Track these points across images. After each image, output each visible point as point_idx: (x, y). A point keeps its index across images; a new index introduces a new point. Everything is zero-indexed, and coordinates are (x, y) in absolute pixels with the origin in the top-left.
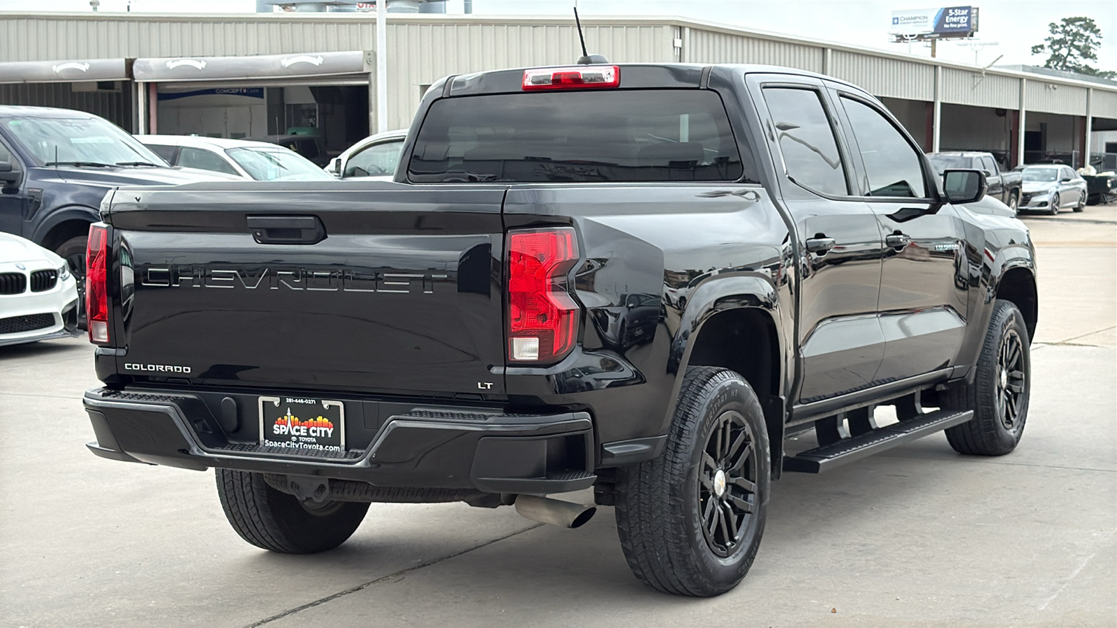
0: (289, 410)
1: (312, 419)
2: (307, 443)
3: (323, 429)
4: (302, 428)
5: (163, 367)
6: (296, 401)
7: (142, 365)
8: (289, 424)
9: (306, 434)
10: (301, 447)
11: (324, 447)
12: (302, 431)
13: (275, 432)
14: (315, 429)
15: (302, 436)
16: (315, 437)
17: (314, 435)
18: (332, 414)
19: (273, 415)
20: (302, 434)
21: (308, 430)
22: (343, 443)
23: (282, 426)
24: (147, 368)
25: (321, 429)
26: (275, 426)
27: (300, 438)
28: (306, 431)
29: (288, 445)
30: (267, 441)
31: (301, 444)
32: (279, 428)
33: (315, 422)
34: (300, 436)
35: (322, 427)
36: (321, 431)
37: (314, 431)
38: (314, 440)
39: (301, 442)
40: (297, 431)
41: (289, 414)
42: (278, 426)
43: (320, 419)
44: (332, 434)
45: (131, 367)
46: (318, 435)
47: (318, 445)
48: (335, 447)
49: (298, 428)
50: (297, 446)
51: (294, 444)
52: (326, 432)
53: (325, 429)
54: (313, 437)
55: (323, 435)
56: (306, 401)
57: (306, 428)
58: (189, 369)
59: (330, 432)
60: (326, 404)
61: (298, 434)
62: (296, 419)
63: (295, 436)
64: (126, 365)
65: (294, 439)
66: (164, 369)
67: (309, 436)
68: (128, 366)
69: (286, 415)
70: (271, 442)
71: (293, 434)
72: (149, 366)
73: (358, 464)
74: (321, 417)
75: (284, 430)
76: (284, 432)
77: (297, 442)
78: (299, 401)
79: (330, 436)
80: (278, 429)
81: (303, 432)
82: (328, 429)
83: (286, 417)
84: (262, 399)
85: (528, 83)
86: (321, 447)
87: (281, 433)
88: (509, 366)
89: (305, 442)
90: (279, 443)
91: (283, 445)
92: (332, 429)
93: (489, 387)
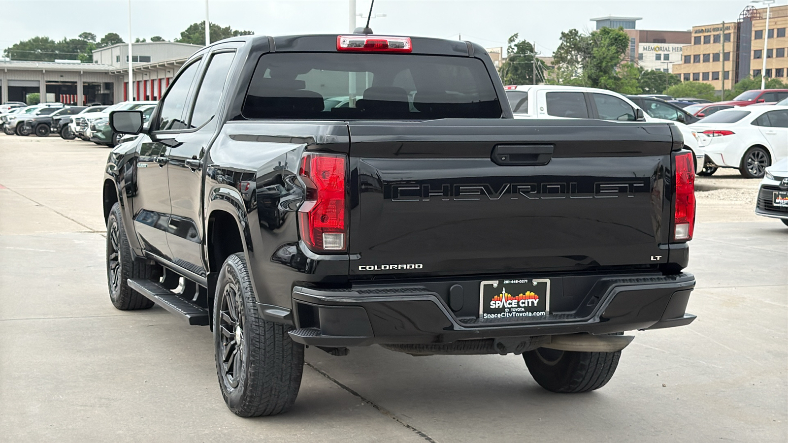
1: (522, 294)
3: (530, 301)
4: (514, 301)
6: (512, 282)
7: (376, 267)
8: (504, 300)
9: (516, 306)
10: (514, 315)
12: (513, 304)
13: (491, 307)
14: (524, 301)
16: (524, 307)
17: (523, 305)
20: (513, 306)
21: (518, 303)
23: (497, 302)
24: (381, 268)
25: (529, 300)
26: (491, 303)
27: (512, 309)
28: (516, 303)
29: (503, 315)
30: (485, 314)
31: (514, 313)
32: (495, 304)
33: (524, 296)
34: (512, 307)
35: (531, 298)
36: (528, 302)
37: (523, 303)
38: (523, 309)
39: (513, 312)
40: (510, 304)
41: (504, 292)
42: (494, 302)
43: (528, 293)
44: (537, 303)
45: (365, 268)
46: (526, 305)
49: (511, 302)
51: (508, 314)
52: (533, 303)
54: (522, 307)
55: (530, 305)
56: (520, 281)
57: (516, 301)
58: (421, 266)
59: (536, 303)
61: (510, 306)
62: (510, 295)
63: (508, 308)
67: (519, 306)
69: (502, 293)
71: (506, 306)
72: (383, 267)
73: (589, 322)
74: (529, 292)
75: (499, 305)
76: (499, 307)
77: (510, 312)
78: (514, 282)
79: (536, 305)
80: (494, 305)
81: (514, 304)
82: (534, 300)
83: (501, 295)
87: (497, 307)
88: (671, 244)
90: (496, 315)
91: (499, 316)
92: (537, 300)
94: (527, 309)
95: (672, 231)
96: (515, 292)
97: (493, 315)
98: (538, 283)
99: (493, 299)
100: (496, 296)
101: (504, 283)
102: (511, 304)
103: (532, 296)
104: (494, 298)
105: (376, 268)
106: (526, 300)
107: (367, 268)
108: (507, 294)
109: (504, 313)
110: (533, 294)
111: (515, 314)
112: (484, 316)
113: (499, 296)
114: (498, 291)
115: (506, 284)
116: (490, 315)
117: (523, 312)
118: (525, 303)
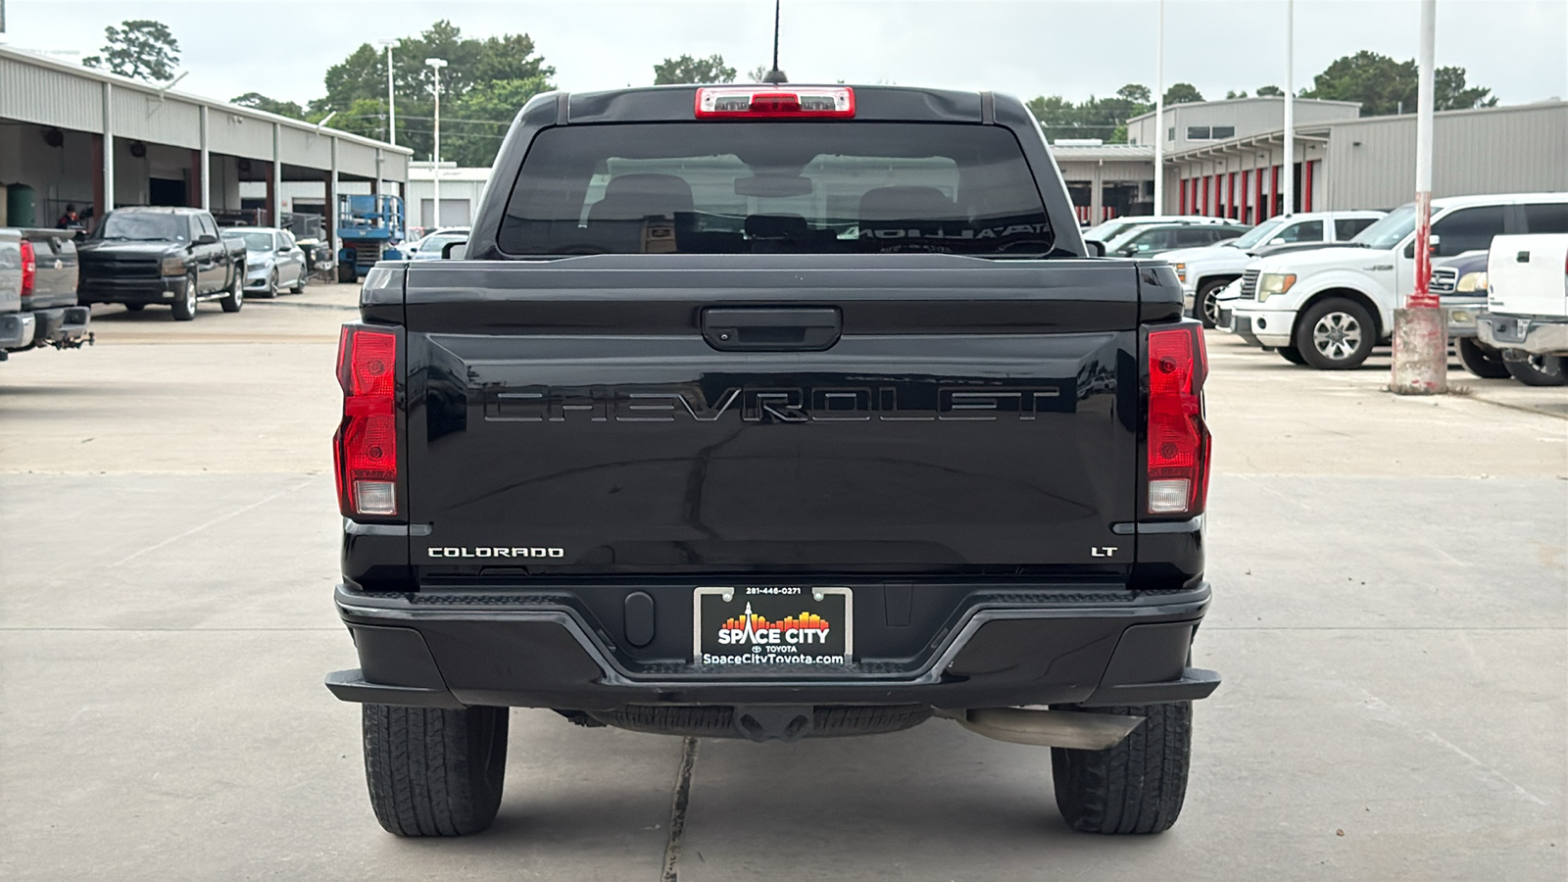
0: (748, 605)
1: (790, 618)
2: (782, 654)
3: (810, 632)
4: (771, 631)
5: (507, 550)
6: (765, 591)
7: (464, 550)
8: (748, 627)
9: (778, 641)
10: (772, 661)
11: (814, 659)
12: (771, 636)
13: (721, 641)
14: (795, 632)
15: (771, 645)
16: (797, 645)
17: (795, 640)
18: (831, 610)
19: (718, 614)
20: (771, 641)
21: (782, 635)
22: (849, 650)
23: (734, 632)
24: (475, 553)
25: (806, 631)
26: (721, 633)
27: (768, 647)
28: (778, 636)
29: (747, 659)
30: (706, 656)
31: (772, 656)
32: (730, 635)
33: (795, 621)
34: (768, 644)
35: (810, 627)
36: (806, 635)
37: (792, 636)
38: (794, 649)
39: (771, 653)
40: (762, 636)
41: (748, 611)
42: (728, 632)
43: (804, 616)
44: (826, 638)
45: (442, 552)
46: (802, 641)
47: (802, 657)
48: (834, 658)
49: (765, 632)
50: (764, 661)
51: (757, 657)
52: (816, 636)
53: (814, 631)
54: (792, 645)
55: (810, 640)
57: (778, 631)
58: (561, 551)
60: (818, 594)
61: (765, 641)
62: (762, 618)
63: (758, 645)
64: (431, 551)
65: (757, 649)
66: (510, 553)
67: (784, 642)
68: (435, 553)
69: (743, 614)
70: (714, 658)
71: (754, 642)
72: (478, 550)
73: (918, 681)
74: (807, 613)
75: (738, 638)
76: (738, 641)
77: (764, 653)
78: (771, 591)
79: (822, 641)
80: (725, 637)
81: (774, 636)
82: (819, 631)
83: (742, 618)
84: (699, 592)
85: (707, 107)
86: (809, 658)
87: (733, 642)
88: (1142, 522)
89: (777, 654)
91: (738, 660)
92: (827, 631)
93: (1110, 554)
94: (803, 649)
95: (1141, 496)
96: (772, 612)
97: (723, 657)
98: (825, 595)
99: (724, 625)
100: (732, 619)
101: (748, 593)
102: (767, 636)
103: (815, 623)
104: (726, 623)
105: (464, 554)
106: (801, 631)
107: (446, 554)
108: (756, 616)
109: (749, 656)
110: (815, 617)
111: (774, 658)
112: (703, 660)
113: (738, 619)
114: (735, 610)
115: (751, 594)
116: (717, 657)
117: (793, 654)
118: (797, 636)
